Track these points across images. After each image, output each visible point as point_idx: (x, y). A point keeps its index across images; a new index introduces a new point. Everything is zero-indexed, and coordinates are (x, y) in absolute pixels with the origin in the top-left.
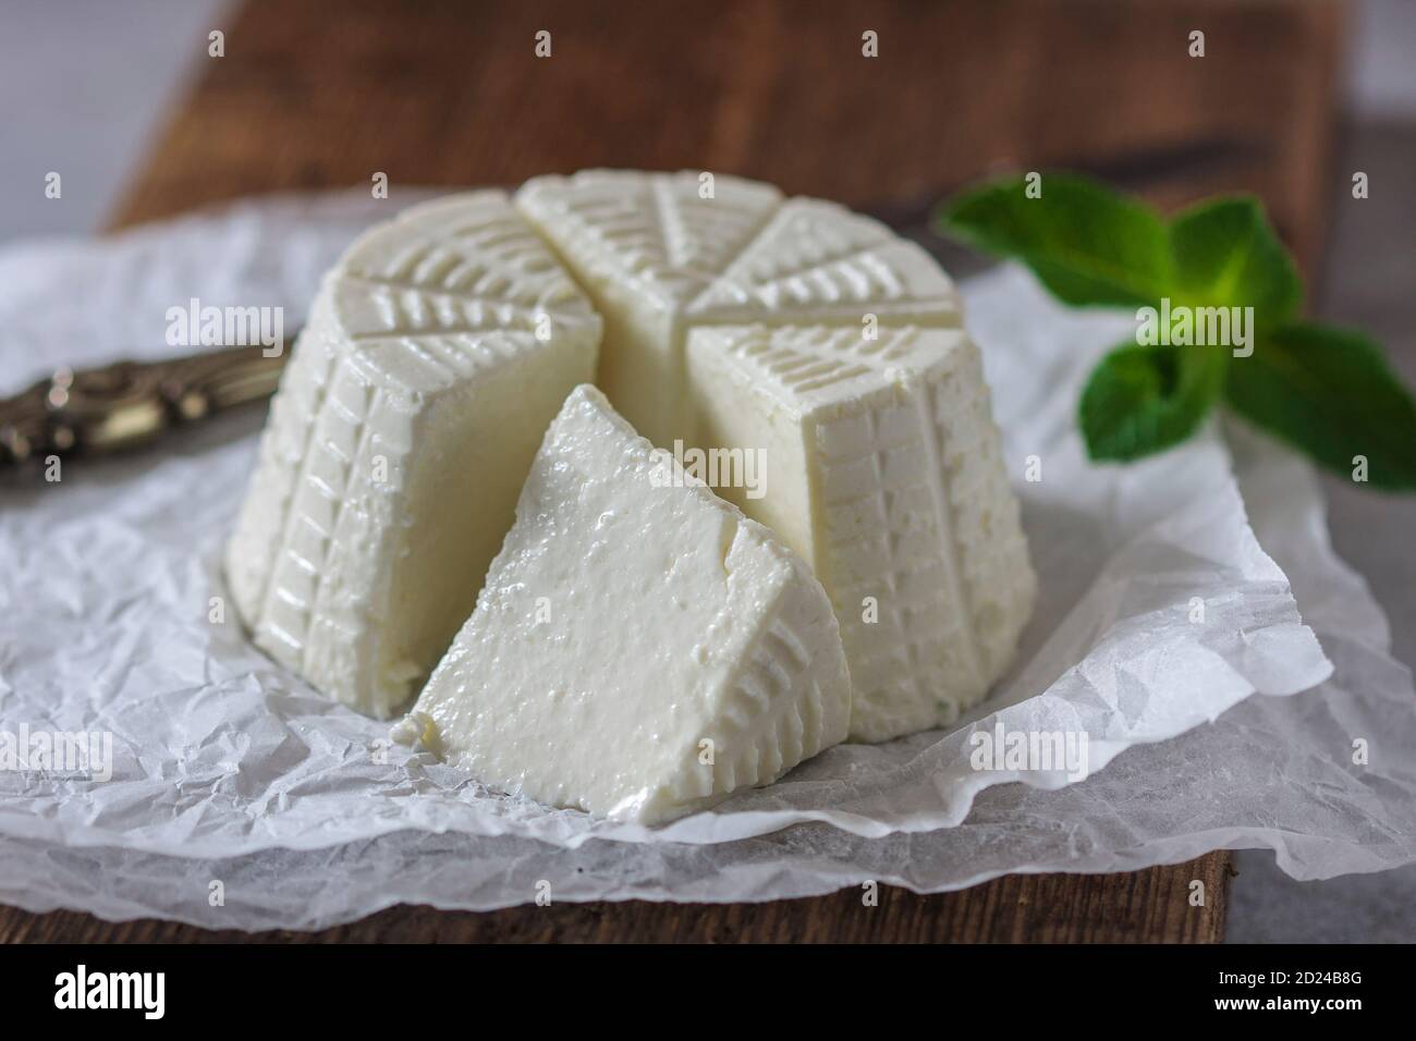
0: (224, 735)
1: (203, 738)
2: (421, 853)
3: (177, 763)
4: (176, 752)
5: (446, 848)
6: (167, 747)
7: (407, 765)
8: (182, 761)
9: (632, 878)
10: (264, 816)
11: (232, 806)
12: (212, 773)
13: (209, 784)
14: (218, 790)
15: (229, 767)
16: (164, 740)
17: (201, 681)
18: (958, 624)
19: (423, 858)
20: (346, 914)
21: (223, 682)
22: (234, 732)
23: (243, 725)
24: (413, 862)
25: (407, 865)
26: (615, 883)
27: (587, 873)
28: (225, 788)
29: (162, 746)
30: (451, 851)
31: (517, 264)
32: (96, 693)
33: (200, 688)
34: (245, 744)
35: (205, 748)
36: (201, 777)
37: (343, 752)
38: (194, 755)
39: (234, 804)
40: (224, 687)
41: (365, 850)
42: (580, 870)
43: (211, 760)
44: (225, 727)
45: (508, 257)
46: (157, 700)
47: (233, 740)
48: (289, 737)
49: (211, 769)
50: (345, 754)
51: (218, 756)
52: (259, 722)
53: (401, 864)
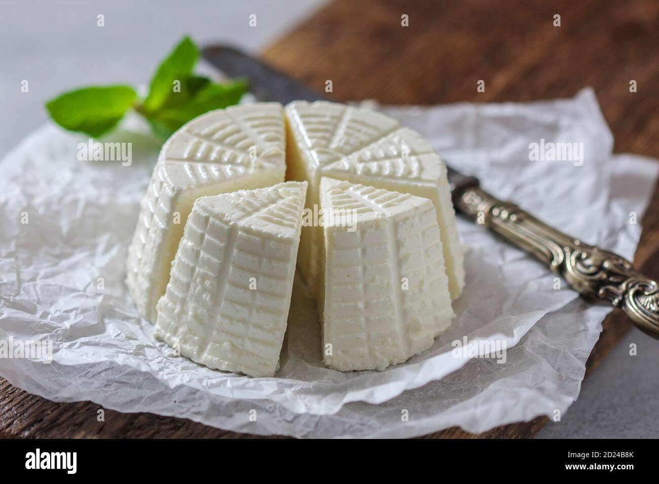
0: (74, 312)
1: (65, 310)
2: (115, 381)
3: (49, 314)
4: (52, 310)
5: (126, 382)
6: (51, 306)
7: (136, 345)
8: (52, 314)
9: (194, 410)
10: (66, 349)
11: (57, 340)
12: (59, 324)
13: (54, 328)
14: (56, 332)
15: (67, 325)
16: (52, 304)
17: (81, 288)
18: (398, 328)
19: (115, 384)
20: (69, 398)
21: (90, 293)
22: (79, 312)
23: (84, 311)
24: (110, 385)
25: (106, 386)
26: (185, 410)
27: (177, 403)
28: (59, 332)
29: (49, 305)
30: (128, 383)
31: (263, 137)
32: (42, 273)
33: (79, 291)
34: (80, 318)
35: (64, 314)
36: (53, 324)
37: (116, 335)
38: (58, 314)
39: (59, 340)
40: (89, 295)
41: (94, 375)
42: (175, 402)
43: (62, 319)
44: (76, 309)
45: (260, 133)
46: (61, 287)
47: (76, 315)
48: (99, 323)
49: (60, 323)
50: (116, 336)
51: (67, 319)
52: (91, 313)
53: (104, 385)
